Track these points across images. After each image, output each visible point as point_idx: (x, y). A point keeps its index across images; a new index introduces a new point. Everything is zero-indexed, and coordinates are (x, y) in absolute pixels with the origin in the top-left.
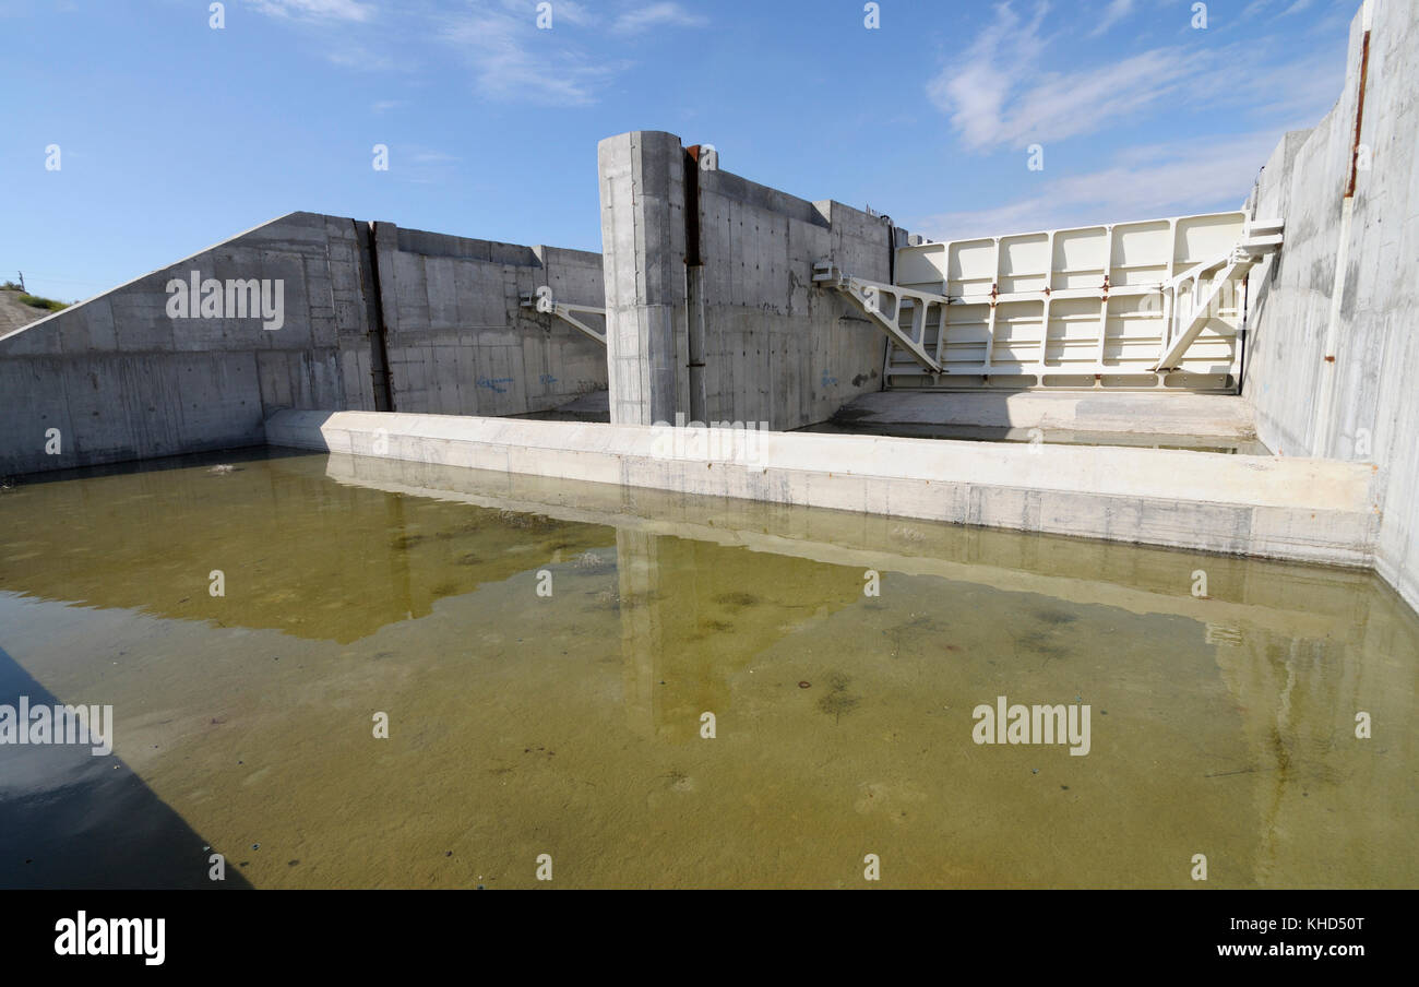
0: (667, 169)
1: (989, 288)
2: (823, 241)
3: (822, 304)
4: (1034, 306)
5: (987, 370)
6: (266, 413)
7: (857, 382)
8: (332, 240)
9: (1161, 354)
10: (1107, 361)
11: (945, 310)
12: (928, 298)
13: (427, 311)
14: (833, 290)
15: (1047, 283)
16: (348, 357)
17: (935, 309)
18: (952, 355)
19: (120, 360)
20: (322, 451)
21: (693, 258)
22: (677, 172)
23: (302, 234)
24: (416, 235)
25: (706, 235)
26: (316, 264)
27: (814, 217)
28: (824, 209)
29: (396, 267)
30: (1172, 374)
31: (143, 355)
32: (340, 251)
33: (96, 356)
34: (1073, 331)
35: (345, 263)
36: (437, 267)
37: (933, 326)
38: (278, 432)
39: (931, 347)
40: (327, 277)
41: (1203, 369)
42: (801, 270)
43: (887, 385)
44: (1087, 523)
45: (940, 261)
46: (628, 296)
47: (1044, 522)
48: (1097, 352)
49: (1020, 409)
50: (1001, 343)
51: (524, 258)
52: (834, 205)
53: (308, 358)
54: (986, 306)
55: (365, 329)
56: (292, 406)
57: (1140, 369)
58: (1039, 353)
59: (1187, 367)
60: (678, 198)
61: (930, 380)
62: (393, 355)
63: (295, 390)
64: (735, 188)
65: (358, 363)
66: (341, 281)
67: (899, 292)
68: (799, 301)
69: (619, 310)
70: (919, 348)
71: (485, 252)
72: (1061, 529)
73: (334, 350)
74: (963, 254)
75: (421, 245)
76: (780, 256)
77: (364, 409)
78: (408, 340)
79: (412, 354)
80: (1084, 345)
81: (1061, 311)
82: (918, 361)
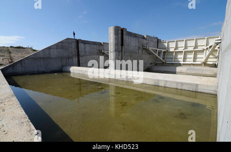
0: (118, 32)
1: (174, 49)
2: (145, 41)
3: (144, 52)
4: (181, 52)
5: (173, 62)
6: (63, 66)
7: (151, 64)
8: (73, 42)
9: (203, 60)
10: (194, 61)
11: (166, 52)
12: (163, 51)
13: (85, 52)
14: (146, 49)
15: (184, 48)
16: (74, 59)
17: (164, 52)
18: (167, 60)
19: (43, 58)
20: (70, 72)
21: (122, 45)
22: (120, 32)
23: (68, 41)
24: (84, 41)
25: (124, 41)
26: (70, 45)
27: (143, 38)
28: (145, 36)
29: (81, 46)
30: (205, 64)
31: (47, 58)
32: (73, 43)
33: (41, 58)
34: (188, 56)
35: (74, 45)
36: (87, 45)
37: (164, 55)
38: (64, 69)
39: (163, 58)
40: (72, 47)
41: (211, 63)
42: (141, 46)
43: (156, 65)
44: (174, 86)
45: (166, 44)
46: (112, 50)
47: (167, 85)
48: (192, 60)
49: (178, 69)
50: (176, 58)
51: (100, 44)
52: (147, 36)
53: (68, 59)
54: (173, 52)
55: (76, 54)
56: (66, 65)
57: (199, 63)
58: (182, 60)
59: (208, 63)
60: (120, 36)
61: (163, 64)
62: (80, 58)
63: (66, 63)
64: (130, 34)
65: (75, 59)
66: (73, 47)
67: (158, 50)
68: (140, 51)
69: (111, 52)
70: (161, 59)
71: (94, 43)
72: (170, 87)
73: (72, 58)
74: (170, 43)
75: (85, 42)
76: (137, 44)
77: (76, 66)
78: (82, 56)
79: (83, 58)
80: (190, 59)
81: (186, 53)
82: (161, 61)
